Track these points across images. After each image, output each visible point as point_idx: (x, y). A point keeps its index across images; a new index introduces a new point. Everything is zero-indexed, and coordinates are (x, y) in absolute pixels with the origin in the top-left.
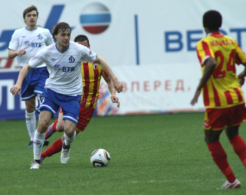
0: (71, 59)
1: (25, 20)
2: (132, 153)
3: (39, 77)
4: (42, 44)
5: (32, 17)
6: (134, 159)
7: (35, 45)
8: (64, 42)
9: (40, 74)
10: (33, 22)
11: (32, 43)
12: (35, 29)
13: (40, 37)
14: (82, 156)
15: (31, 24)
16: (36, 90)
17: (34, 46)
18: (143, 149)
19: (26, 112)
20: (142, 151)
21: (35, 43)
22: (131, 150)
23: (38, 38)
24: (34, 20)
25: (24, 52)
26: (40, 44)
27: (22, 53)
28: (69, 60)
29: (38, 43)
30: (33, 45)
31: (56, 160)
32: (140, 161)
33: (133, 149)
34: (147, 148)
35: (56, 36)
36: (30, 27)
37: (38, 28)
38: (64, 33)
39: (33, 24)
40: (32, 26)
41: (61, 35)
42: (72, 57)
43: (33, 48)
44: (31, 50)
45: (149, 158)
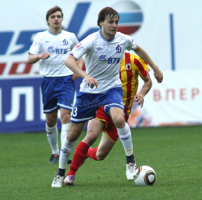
0: (118, 48)
1: (48, 22)
2: (166, 170)
3: (63, 87)
4: (68, 50)
5: (56, 18)
6: (169, 177)
7: (60, 51)
8: (112, 30)
9: (65, 83)
10: (57, 24)
11: (57, 49)
12: (60, 33)
13: (66, 42)
14: (110, 173)
15: (55, 26)
16: (59, 103)
17: (59, 53)
18: (179, 165)
19: (46, 125)
20: (179, 167)
21: (60, 49)
22: (165, 166)
23: (63, 43)
24: (59, 21)
25: (47, 56)
26: (66, 51)
27: (46, 57)
28: (117, 49)
29: (63, 49)
30: (57, 51)
31: (81, 178)
32: (176, 179)
33: (167, 165)
34: (184, 164)
35: (102, 23)
36: (54, 30)
37: (63, 32)
38: (112, 19)
39: (58, 26)
40: (56, 30)
41: (109, 22)
42: (119, 46)
43: (57, 54)
44: (55, 57)
45: (185, 175)
